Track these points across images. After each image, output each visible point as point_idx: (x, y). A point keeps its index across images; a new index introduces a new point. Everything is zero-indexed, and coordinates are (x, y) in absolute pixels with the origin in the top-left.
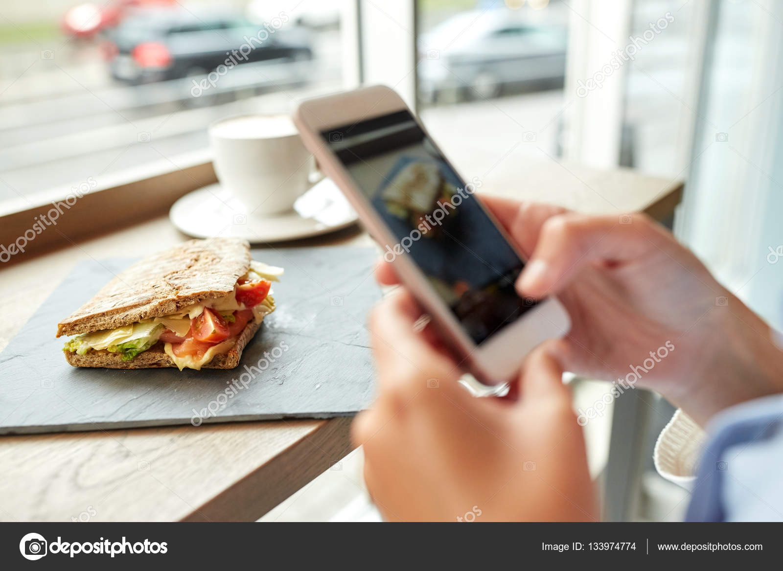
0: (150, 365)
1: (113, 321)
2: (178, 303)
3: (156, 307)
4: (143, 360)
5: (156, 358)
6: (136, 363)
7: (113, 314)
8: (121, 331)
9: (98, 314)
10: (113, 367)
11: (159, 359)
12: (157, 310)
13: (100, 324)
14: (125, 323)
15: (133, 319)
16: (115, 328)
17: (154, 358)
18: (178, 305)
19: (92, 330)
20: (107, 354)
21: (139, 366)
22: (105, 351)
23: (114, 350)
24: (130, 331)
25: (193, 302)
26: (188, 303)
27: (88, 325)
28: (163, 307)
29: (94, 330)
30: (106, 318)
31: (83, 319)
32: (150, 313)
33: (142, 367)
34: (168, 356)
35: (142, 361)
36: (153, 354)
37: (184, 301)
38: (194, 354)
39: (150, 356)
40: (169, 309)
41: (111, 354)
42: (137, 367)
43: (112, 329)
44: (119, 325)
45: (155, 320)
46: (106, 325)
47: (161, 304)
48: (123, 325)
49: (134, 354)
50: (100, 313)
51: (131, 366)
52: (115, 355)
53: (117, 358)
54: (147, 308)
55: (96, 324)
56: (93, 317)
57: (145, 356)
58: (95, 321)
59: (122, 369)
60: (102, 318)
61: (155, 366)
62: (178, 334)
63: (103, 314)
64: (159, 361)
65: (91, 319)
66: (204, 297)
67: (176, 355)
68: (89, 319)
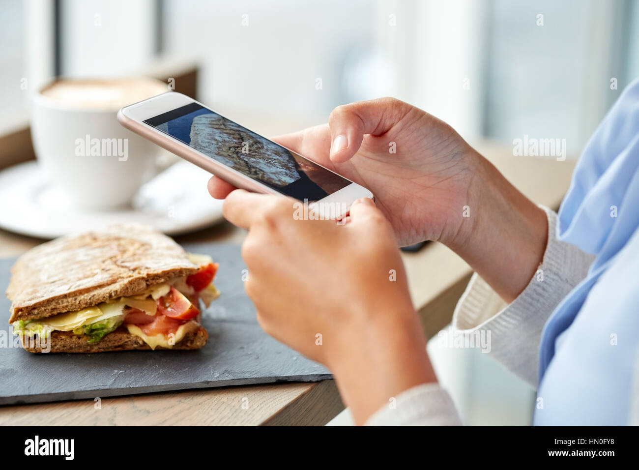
0: (116, 347)
1: (78, 302)
2: (147, 281)
3: (126, 285)
4: (109, 341)
5: (123, 340)
6: (102, 345)
7: (76, 295)
8: (89, 312)
9: (60, 296)
10: (76, 351)
11: (127, 340)
12: (127, 288)
13: (62, 305)
14: (91, 303)
15: (101, 299)
16: (79, 309)
17: (121, 339)
18: (148, 283)
19: (53, 313)
20: (71, 337)
21: (104, 349)
22: (70, 333)
23: (80, 332)
24: (98, 312)
25: (162, 280)
26: (157, 281)
27: (50, 308)
28: (133, 286)
29: (55, 313)
30: (70, 300)
31: (43, 302)
32: (121, 292)
33: (107, 350)
34: (137, 337)
35: (108, 343)
36: (119, 336)
37: (153, 279)
38: (166, 333)
39: (116, 338)
40: (139, 288)
41: (75, 337)
42: (102, 350)
43: (75, 311)
44: (84, 306)
45: (122, 299)
46: (69, 307)
47: (131, 283)
48: (89, 306)
49: (101, 336)
50: (62, 295)
51: (95, 349)
52: (79, 337)
53: (82, 341)
54: (117, 287)
55: (58, 306)
56: (53, 300)
57: (112, 337)
58: (56, 303)
59: (84, 354)
60: (65, 300)
61: (120, 349)
62: (148, 313)
63: (65, 296)
64: (126, 342)
65: (52, 301)
66: (173, 274)
67: (147, 335)
68: (49, 301)
